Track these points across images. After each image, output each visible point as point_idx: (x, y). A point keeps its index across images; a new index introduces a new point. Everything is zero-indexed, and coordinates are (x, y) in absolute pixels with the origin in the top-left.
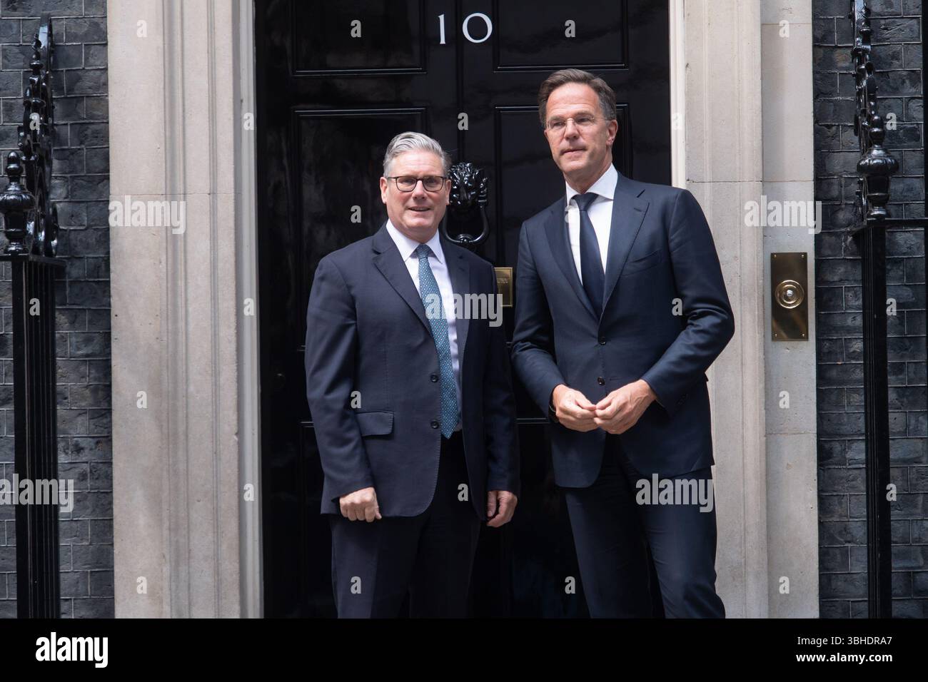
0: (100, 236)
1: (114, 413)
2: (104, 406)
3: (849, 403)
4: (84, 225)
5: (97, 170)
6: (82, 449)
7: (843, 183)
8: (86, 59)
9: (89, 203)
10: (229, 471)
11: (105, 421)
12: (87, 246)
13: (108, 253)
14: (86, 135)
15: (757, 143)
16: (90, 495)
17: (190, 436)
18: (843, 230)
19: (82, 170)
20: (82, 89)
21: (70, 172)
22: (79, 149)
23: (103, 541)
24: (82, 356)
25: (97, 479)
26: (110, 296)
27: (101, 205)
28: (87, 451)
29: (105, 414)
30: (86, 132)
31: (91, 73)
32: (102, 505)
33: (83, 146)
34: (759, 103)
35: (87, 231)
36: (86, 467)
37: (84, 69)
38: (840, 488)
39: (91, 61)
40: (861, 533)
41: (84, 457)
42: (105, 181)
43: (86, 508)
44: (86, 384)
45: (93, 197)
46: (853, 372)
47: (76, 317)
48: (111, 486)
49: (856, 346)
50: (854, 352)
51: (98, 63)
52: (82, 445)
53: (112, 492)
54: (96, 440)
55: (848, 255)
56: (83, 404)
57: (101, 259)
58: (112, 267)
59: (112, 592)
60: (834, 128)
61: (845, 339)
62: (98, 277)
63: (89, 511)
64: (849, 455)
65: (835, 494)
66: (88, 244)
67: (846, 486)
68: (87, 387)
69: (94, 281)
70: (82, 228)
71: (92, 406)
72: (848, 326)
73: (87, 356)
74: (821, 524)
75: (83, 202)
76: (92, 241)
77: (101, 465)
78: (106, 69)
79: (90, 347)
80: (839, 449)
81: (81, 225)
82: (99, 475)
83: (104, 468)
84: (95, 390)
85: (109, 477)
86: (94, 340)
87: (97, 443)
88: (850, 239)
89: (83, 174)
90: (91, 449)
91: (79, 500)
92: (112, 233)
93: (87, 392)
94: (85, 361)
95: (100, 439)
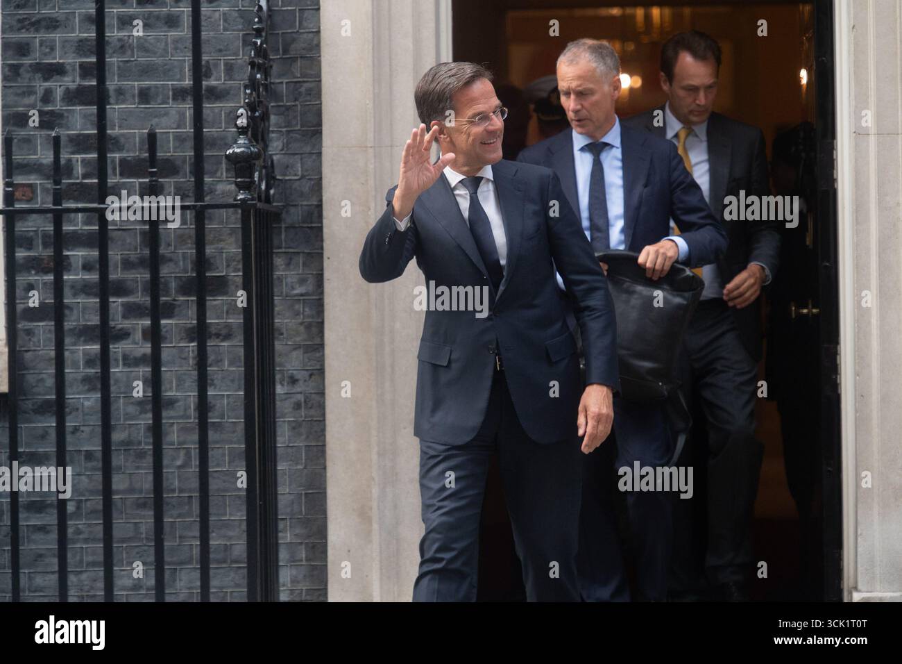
0: (313, 185)
1: (326, 348)
2: (317, 341)
4: (298, 175)
5: (310, 124)
6: (297, 380)
8: (300, 22)
9: (303, 156)
11: (318, 355)
12: (302, 195)
13: (321, 201)
14: (300, 92)
16: (304, 423)
17: (396, 368)
19: (297, 124)
20: (296, 50)
21: (285, 127)
22: (294, 105)
23: (317, 465)
24: (297, 295)
25: (311, 408)
26: (322, 241)
27: (314, 157)
28: (301, 382)
29: (317, 348)
30: (300, 90)
31: (305, 35)
32: (316, 432)
33: (297, 103)
35: (302, 181)
36: (301, 398)
37: (298, 31)
39: (305, 24)
41: (298, 388)
42: (318, 135)
43: (300, 434)
44: (300, 321)
45: (308, 149)
47: (291, 259)
48: (324, 415)
51: (311, 26)
52: (296, 377)
53: (324, 420)
54: (310, 372)
56: (298, 339)
57: (313, 207)
58: (325, 213)
59: (324, 512)
62: (311, 223)
63: (303, 437)
66: (302, 192)
68: (301, 324)
69: (308, 227)
70: (296, 178)
71: (305, 340)
73: (302, 295)
75: (297, 154)
76: (306, 189)
77: (313, 395)
78: (319, 32)
79: (305, 287)
81: (296, 175)
82: (313, 405)
83: (317, 398)
84: (308, 327)
85: (322, 407)
86: (307, 281)
87: (311, 375)
89: (296, 128)
90: (305, 381)
91: (294, 428)
92: (325, 182)
93: (302, 328)
94: (300, 300)
95: (314, 372)
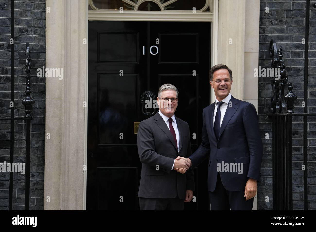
0: (42, 111)
1: (45, 165)
2: (42, 163)
3: (266, 166)
4: (37, 107)
5: (42, 91)
6: (35, 176)
7: (266, 100)
8: (39, 57)
9: (39, 101)
10: (81, 183)
11: (42, 167)
12: (38, 114)
13: (45, 116)
14: (38, 80)
15: (242, 88)
16: (36, 190)
17: (69, 172)
18: (265, 114)
19: (37, 90)
20: (37, 66)
21: (33, 91)
22: (36, 84)
23: (40, 204)
24: (35, 147)
25: (39, 185)
26: (45, 129)
27: (43, 101)
28: (36, 176)
29: (42, 165)
30: (39, 79)
31: (40, 61)
32: (40, 193)
33: (37, 83)
34: (243, 76)
35: (38, 109)
36: (36, 182)
37: (38, 60)
38: (263, 191)
39: (40, 57)
40: (269, 206)
41: (35, 178)
42: (44, 94)
43: (35, 194)
44: (36, 156)
45: (40, 99)
46: (268, 157)
47: (34, 135)
48: (43, 187)
49: (269, 149)
50: (268, 151)
51: (42, 58)
52: (34, 175)
53: (44, 189)
54: (39, 173)
55: (266, 122)
56: (35, 162)
57: (42, 118)
58: (46, 120)
60: (263, 84)
61: (265, 147)
62: (41, 123)
64: (266, 182)
65: (262, 193)
66: (38, 113)
67: (265, 191)
68: (36, 157)
69: (40, 125)
70: (36, 108)
71: (37, 162)
72: (266, 143)
73: (37, 147)
74: (258, 202)
75: (37, 100)
76: (40, 112)
77: (40, 181)
78: (45, 60)
79: (38, 144)
80: (263, 180)
81: (36, 107)
84: (39, 158)
85: (43, 185)
86: (39, 142)
88: (267, 117)
89: (37, 92)
90: (37, 176)
91: (33, 192)
92: (47, 110)
93: (37, 158)
94: (36, 149)
95: (40, 173)
